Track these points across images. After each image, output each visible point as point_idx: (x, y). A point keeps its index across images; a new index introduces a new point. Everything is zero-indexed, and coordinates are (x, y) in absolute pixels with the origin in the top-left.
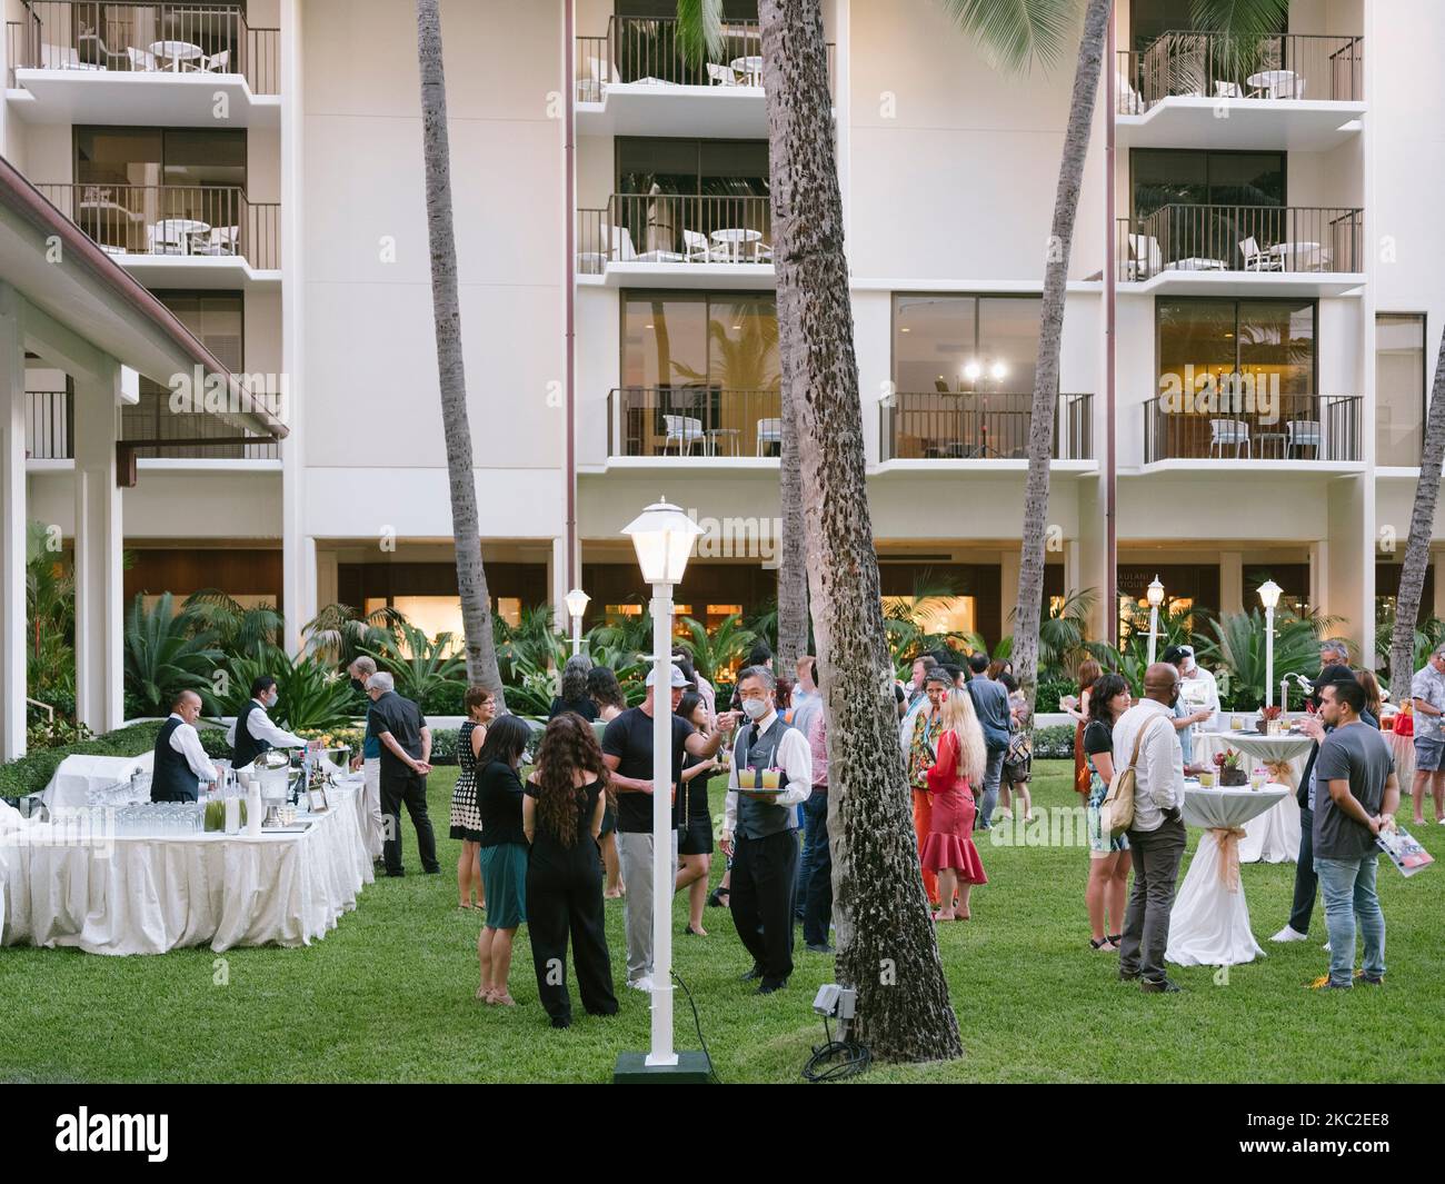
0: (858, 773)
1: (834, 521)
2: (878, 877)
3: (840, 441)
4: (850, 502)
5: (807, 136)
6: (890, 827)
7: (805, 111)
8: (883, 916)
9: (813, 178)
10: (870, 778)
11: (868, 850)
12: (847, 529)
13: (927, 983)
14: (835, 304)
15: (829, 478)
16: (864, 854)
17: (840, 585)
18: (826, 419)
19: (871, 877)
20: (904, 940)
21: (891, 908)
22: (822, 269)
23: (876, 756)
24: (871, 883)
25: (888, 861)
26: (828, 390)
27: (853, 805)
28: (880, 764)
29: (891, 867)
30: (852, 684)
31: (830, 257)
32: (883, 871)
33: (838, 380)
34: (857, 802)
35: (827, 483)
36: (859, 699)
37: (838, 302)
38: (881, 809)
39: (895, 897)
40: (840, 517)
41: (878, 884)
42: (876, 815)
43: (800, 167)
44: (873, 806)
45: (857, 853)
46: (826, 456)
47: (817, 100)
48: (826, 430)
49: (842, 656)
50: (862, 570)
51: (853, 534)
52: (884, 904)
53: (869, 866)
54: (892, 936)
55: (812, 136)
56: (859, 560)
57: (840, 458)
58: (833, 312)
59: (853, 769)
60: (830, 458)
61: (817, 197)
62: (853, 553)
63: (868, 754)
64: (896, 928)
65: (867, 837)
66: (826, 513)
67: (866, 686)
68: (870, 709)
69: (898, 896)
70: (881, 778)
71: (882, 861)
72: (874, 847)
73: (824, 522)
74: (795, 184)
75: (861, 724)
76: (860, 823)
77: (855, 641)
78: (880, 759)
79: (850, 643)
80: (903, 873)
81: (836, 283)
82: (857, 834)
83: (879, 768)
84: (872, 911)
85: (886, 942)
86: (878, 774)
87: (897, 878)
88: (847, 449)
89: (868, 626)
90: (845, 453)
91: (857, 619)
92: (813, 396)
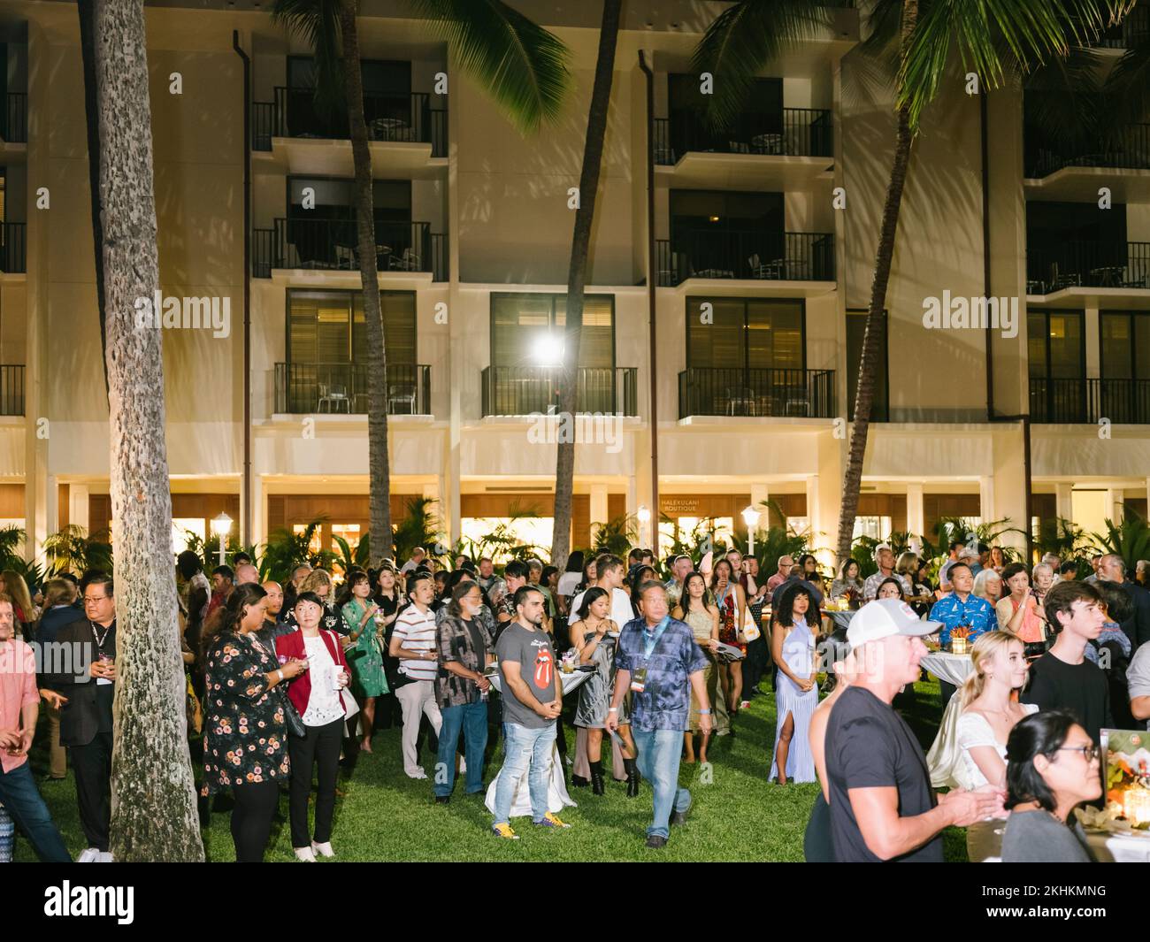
0: (133, 667)
1: (128, 457)
2: (140, 756)
3: (136, 392)
4: (142, 442)
5: (122, 144)
6: (154, 713)
7: (122, 124)
8: (141, 789)
9: (126, 178)
10: (141, 671)
11: (134, 733)
12: (139, 464)
13: (173, 845)
14: (138, 280)
15: (126, 423)
16: (131, 737)
17: (130, 510)
18: (126, 374)
19: (135, 756)
20: (156, 810)
21: (148, 782)
22: (128, 251)
23: (148, 652)
24: (134, 761)
25: (149, 742)
26: (129, 350)
27: (126, 694)
28: (151, 660)
29: (152, 748)
30: (133, 593)
31: (136, 241)
32: (145, 751)
33: (138, 343)
34: (130, 692)
35: (123, 427)
36: (138, 605)
37: (140, 277)
38: (148, 698)
39: (152, 773)
40: (132, 454)
41: (139, 761)
42: (144, 703)
43: (115, 169)
44: (141, 695)
45: (126, 735)
46: (124, 403)
47: (132, 116)
48: (126, 383)
49: (128, 569)
50: (149, 498)
51: (143, 467)
52: (142, 778)
53: (134, 746)
54: (146, 806)
55: (126, 144)
56: (146, 489)
57: (135, 405)
58: (136, 286)
59: (129, 665)
60: (127, 406)
61: (128, 193)
62: (142, 484)
63: (142, 651)
64: (152, 800)
65: (135, 721)
66: (122, 451)
67: (145, 594)
68: (146, 614)
69: (155, 772)
70: (150, 671)
71: (145, 743)
72: (139, 731)
73: (120, 458)
74: (111, 182)
75: (138, 626)
76: (130, 710)
77: (138, 558)
78: (151, 655)
79: (135, 559)
80: (162, 752)
81: (141, 263)
82: (127, 719)
83: (149, 663)
84: (132, 785)
85: (140, 811)
86: (149, 669)
87: (157, 757)
88: (142, 399)
89: (150, 544)
90: (140, 401)
91: (140, 538)
92: (117, 354)
